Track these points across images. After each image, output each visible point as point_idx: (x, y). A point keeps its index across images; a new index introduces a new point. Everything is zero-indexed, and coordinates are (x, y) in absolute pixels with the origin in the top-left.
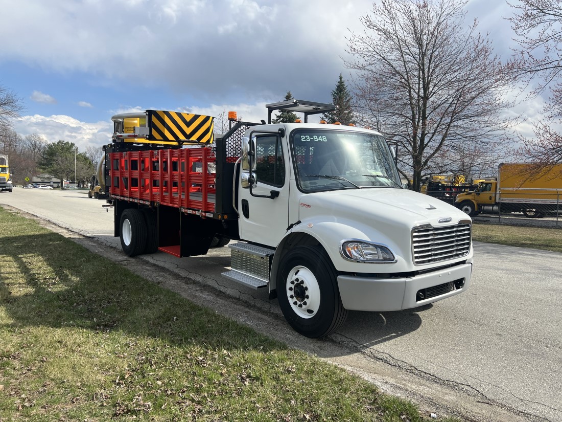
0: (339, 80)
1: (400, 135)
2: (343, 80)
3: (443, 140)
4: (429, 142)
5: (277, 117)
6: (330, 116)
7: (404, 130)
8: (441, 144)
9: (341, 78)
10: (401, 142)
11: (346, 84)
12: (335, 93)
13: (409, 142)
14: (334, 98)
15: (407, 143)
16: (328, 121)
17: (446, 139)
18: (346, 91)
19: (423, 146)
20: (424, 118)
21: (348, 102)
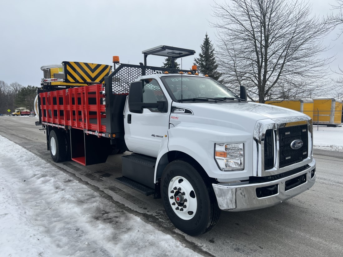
0: (205, 38)
1: (249, 73)
2: (208, 37)
3: (279, 75)
4: (270, 77)
5: (165, 64)
6: (200, 62)
7: (251, 69)
8: (278, 78)
9: (206, 36)
10: (250, 78)
11: (210, 39)
12: (203, 46)
13: (255, 77)
14: (202, 50)
15: (254, 78)
16: (199, 66)
17: (281, 74)
18: (210, 45)
19: (265, 80)
20: (266, 60)
21: (212, 52)
